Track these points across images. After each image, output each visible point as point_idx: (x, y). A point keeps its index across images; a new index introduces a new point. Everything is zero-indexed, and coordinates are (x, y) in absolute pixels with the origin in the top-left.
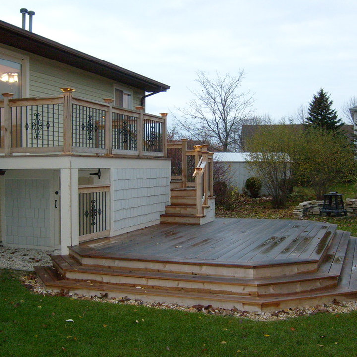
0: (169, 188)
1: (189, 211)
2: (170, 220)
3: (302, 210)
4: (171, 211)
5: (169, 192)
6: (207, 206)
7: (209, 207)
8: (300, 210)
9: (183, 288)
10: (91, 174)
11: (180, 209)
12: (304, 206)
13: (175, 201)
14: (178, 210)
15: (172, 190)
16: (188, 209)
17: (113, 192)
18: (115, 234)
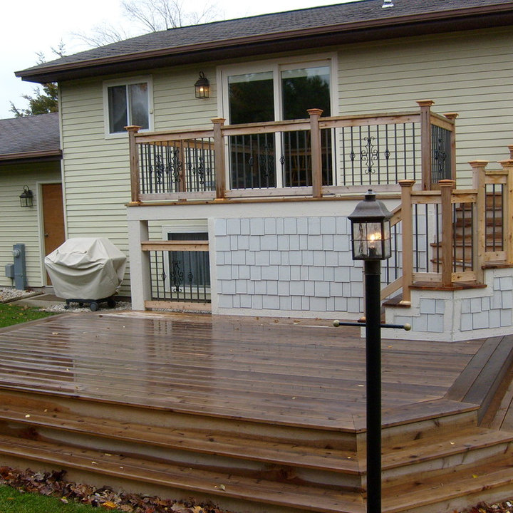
17: (216, 253)
18: (222, 312)
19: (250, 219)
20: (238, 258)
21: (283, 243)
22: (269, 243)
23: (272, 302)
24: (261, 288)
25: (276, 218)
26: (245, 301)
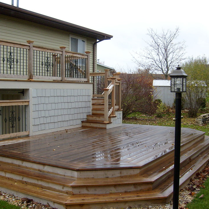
0: (91, 103)
1: (101, 119)
2: (88, 125)
3: (202, 119)
4: (91, 118)
5: (91, 106)
6: (114, 116)
7: (116, 117)
8: (200, 119)
9: (25, 182)
10: (19, 93)
11: (96, 117)
12: (204, 116)
13: (95, 112)
14: (94, 118)
15: (93, 104)
16: (101, 118)
17: (32, 105)
18: (34, 134)
19: (45, 89)
20: (41, 107)
21: (56, 100)
22: (52, 100)
23: (52, 126)
24: (48, 120)
25: (54, 89)
26: (43, 127)
